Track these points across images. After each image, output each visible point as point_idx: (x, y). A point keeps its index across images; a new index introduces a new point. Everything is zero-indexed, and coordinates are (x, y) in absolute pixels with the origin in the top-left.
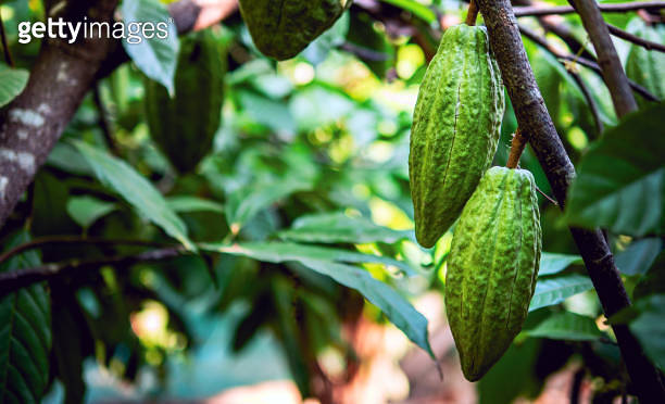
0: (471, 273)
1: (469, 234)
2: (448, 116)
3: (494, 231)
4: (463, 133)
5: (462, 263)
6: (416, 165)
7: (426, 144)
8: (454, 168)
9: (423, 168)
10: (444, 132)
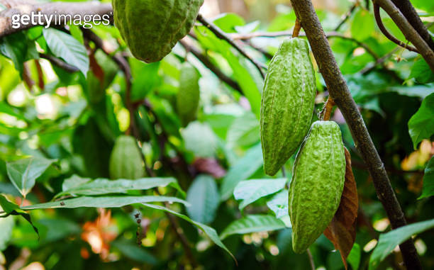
0: (321, 184)
1: (317, 161)
2: (300, 91)
3: (333, 157)
4: (307, 101)
5: (313, 179)
6: (278, 123)
7: (286, 110)
8: (302, 123)
9: (283, 124)
10: (298, 101)
